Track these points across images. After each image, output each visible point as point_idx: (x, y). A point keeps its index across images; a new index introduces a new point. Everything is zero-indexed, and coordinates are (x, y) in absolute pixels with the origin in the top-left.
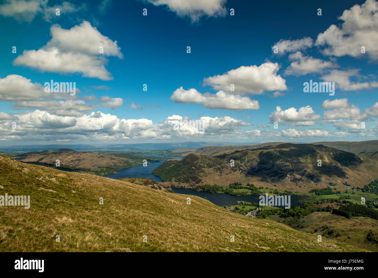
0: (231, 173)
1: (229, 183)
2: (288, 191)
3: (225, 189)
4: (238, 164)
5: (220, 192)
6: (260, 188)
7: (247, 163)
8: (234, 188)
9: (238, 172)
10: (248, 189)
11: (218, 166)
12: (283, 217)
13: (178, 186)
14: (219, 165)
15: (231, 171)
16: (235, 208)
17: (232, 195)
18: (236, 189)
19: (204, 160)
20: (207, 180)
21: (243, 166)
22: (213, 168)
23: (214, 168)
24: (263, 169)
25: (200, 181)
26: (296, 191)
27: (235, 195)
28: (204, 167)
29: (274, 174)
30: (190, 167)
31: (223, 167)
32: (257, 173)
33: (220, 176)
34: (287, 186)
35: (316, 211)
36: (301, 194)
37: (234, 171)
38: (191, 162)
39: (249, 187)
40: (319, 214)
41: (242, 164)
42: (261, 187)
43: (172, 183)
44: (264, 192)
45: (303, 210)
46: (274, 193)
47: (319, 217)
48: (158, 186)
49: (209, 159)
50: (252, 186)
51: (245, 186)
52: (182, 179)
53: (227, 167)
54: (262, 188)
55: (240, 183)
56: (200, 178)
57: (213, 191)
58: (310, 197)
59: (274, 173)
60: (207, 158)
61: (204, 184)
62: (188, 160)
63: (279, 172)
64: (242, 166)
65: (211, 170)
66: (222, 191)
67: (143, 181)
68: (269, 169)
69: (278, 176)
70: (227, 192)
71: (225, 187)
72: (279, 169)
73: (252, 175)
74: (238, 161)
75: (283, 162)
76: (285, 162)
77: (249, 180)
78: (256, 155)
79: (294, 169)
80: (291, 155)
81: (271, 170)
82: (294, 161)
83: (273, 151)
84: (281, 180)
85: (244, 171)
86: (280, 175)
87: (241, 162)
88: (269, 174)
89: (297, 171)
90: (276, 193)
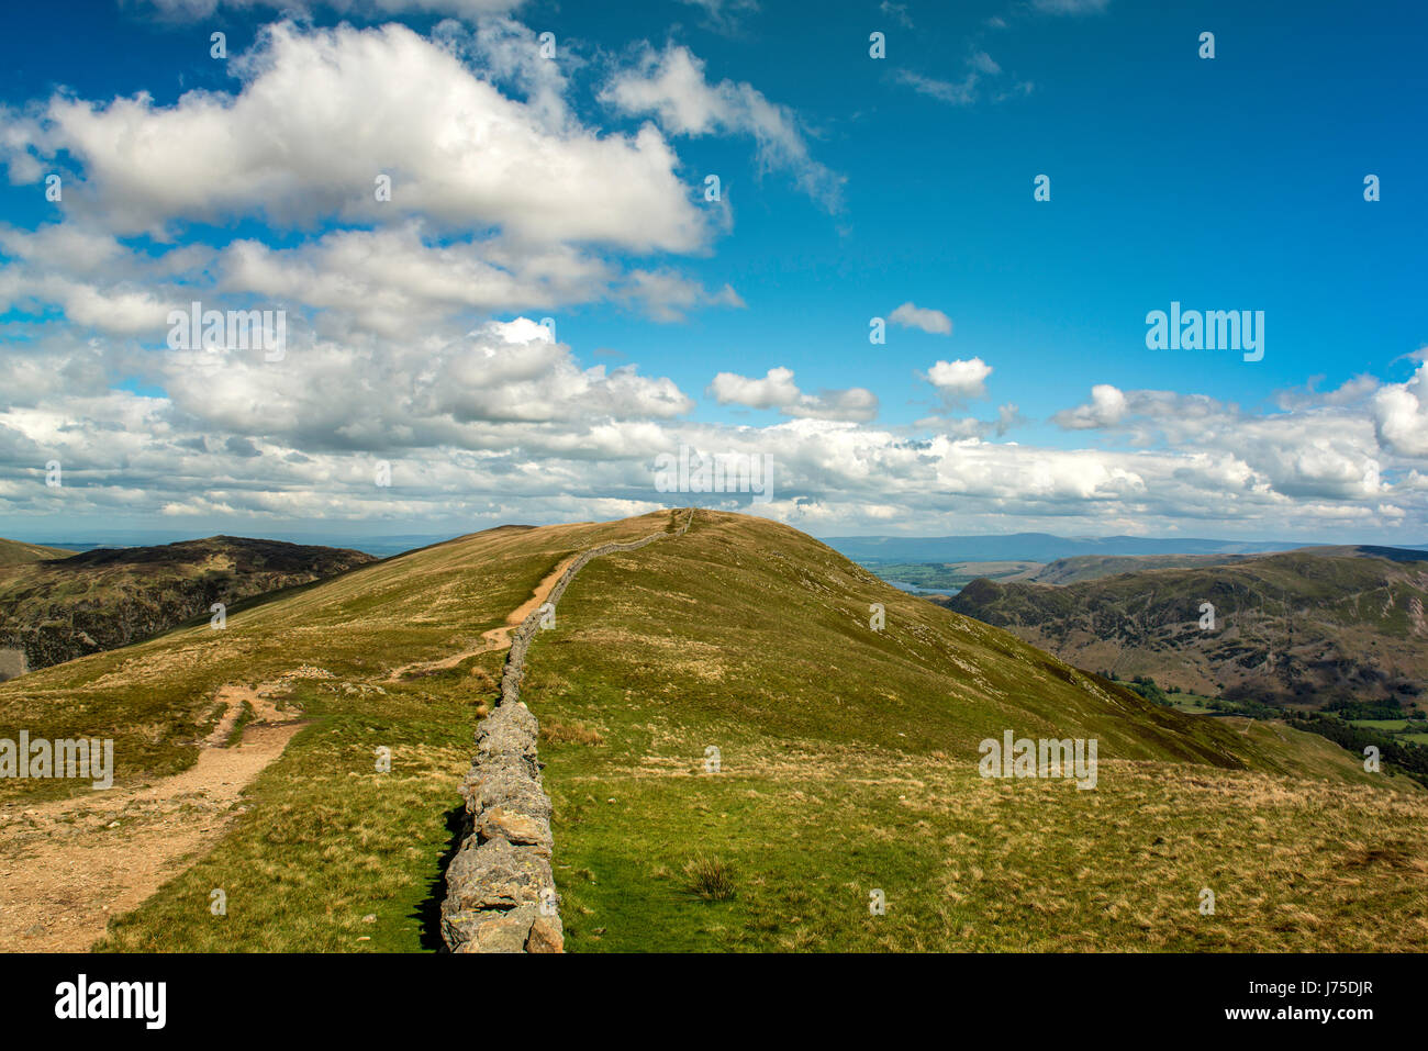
0: (1093, 642)
4: (1121, 615)
6: (1170, 692)
7: (1150, 615)
9: (1116, 640)
11: (1055, 620)
14: (1060, 616)
15: (1093, 637)
19: (1013, 601)
21: (1136, 622)
22: (1040, 625)
23: (1043, 627)
24: (1195, 634)
28: (1013, 622)
29: (1226, 651)
31: (1070, 626)
32: (1173, 645)
33: (1058, 650)
37: (1104, 638)
38: (974, 604)
39: (1136, 685)
41: (1131, 618)
44: (1179, 703)
49: (1032, 599)
53: (1083, 626)
54: (1177, 691)
59: (1226, 648)
60: (1025, 593)
62: (967, 599)
63: (1242, 646)
64: (1131, 623)
65: (1034, 631)
69: (1236, 657)
72: (1244, 637)
73: (1158, 651)
74: (1120, 607)
75: (1263, 615)
76: (1268, 616)
77: (1144, 667)
78: (1181, 589)
79: (1296, 637)
80: (1293, 594)
81: (1218, 638)
82: (1299, 613)
83: (1238, 578)
84: (1243, 669)
85: (1135, 638)
86: (1244, 655)
87: (1131, 611)
88: (1209, 651)
89: (1301, 644)
90: (1212, 708)
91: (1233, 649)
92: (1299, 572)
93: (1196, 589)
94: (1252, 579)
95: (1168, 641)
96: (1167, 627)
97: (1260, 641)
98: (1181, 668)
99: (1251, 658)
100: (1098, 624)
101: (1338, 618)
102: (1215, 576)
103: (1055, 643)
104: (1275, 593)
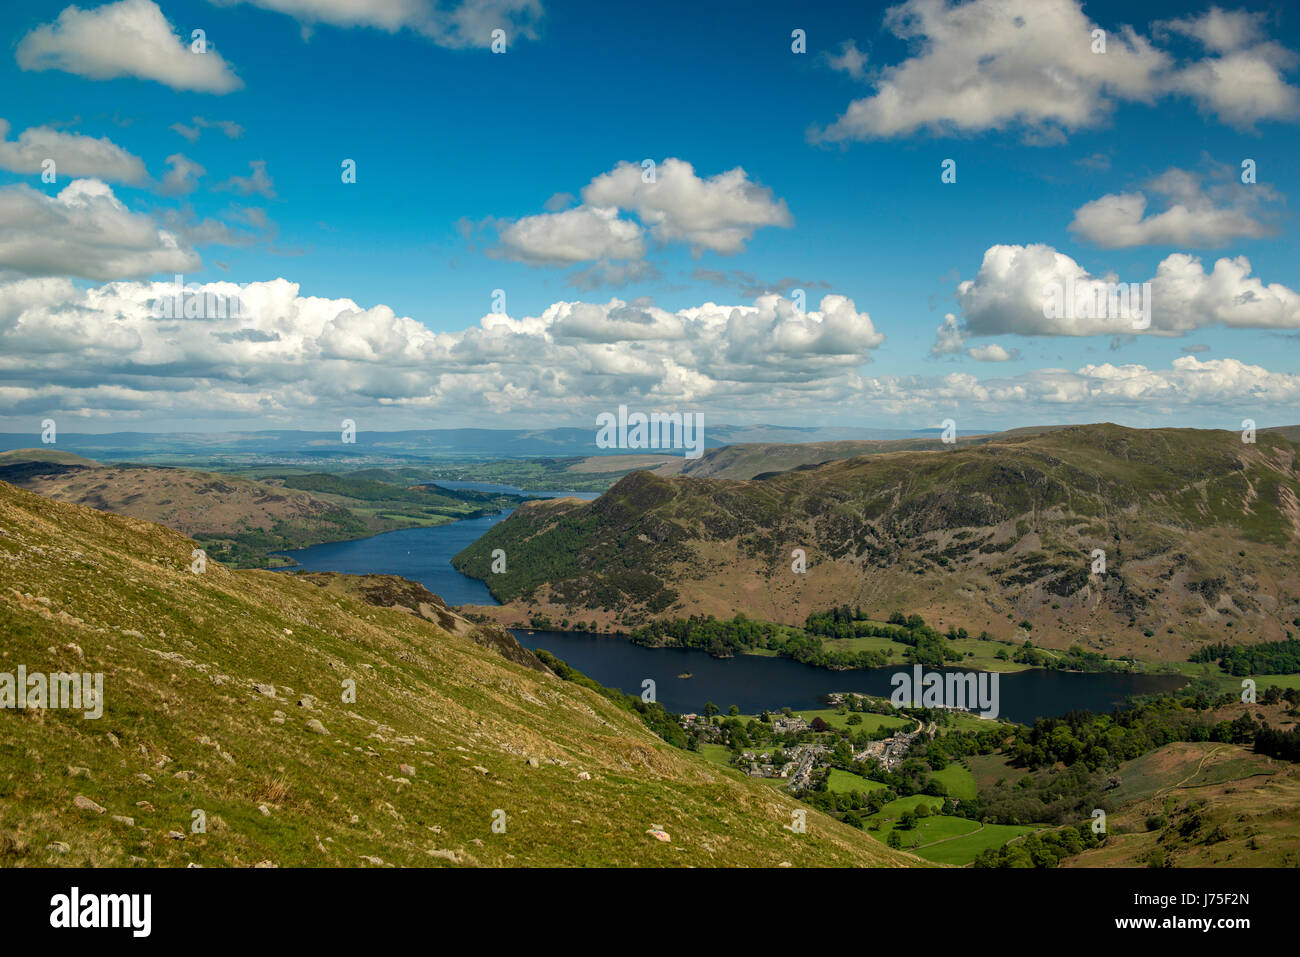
0: (819, 562)
1: (804, 610)
2: (1086, 649)
3: (782, 637)
4: (857, 520)
5: (757, 652)
6: (952, 637)
7: (900, 519)
8: (826, 634)
9: (853, 557)
10: (895, 639)
11: (759, 529)
12: (1024, 766)
13: (565, 624)
14: (767, 524)
15: (819, 553)
16: (810, 721)
17: (811, 665)
18: (838, 636)
19: (692, 504)
20: (703, 596)
21: (880, 530)
22: (736, 538)
23: (741, 541)
24: (974, 545)
25: (668, 598)
26: (1124, 653)
27: (824, 667)
28: (695, 535)
29: (1024, 570)
30: (625, 535)
31: (781, 538)
32: (943, 563)
33: (767, 575)
34: (1085, 630)
35: (1181, 739)
36: (1147, 668)
37: (835, 555)
38: (633, 509)
39: (897, 628)
40: (1189, 754)
41: (872, 524)
42: (956, 630)
43: (535, 609)
44: (971, 655)
45: (1121, 732)
46: (1016, 662)
47: (1187, 768)
48: (441, 615)
49: (720, 499)
50: (915, 623)
51: (881, 626)
52: (584, 592)
53: (801, 538)
54: (963, 635)
55: (858, 611)
56: (668, 586)
57: (728, 644)
58: (1190, 680)
59: (1025, 566)
60: (708, 490)
61: (684, 616)
62: (621, 502)
63: (1048, 562)
64: (873, 531)
65: (727, 547)
66: (769, 647)
67: (361, 589)
68: (1002, 548)
69: (1041, 580)
70: (790, 651)
71: (787, 629)
72: (1049, 549)
73: (920, 572)
74: (854, 508)
75: (1072, 514)
76: (1080, 516)
77: (902, 599)
78: (941, 480)
79: (1126, 546)
80: (1112, 483)
81: (1011, 550)
82: (1125, 510)
83: (1030, 461)
84: (1055, 598)
85: (882, 554)
86: (1052, 577)
87: (871, 513)
88: (999, 571)
89: (1136, 558)
90: (1024, 662)
91: (1035, 567)
92: (1112, 450)
93: (966, 479)
94: (1049, 462)
95: (933, 557)
96: (928, 536)
97: (1075, 555)
98: (959, 598)
99: (1066, 580)
100: (824, 534)
101: (1182, 518)
102: (992, 458)
103: (761, 565)
104: (1088, 484)
